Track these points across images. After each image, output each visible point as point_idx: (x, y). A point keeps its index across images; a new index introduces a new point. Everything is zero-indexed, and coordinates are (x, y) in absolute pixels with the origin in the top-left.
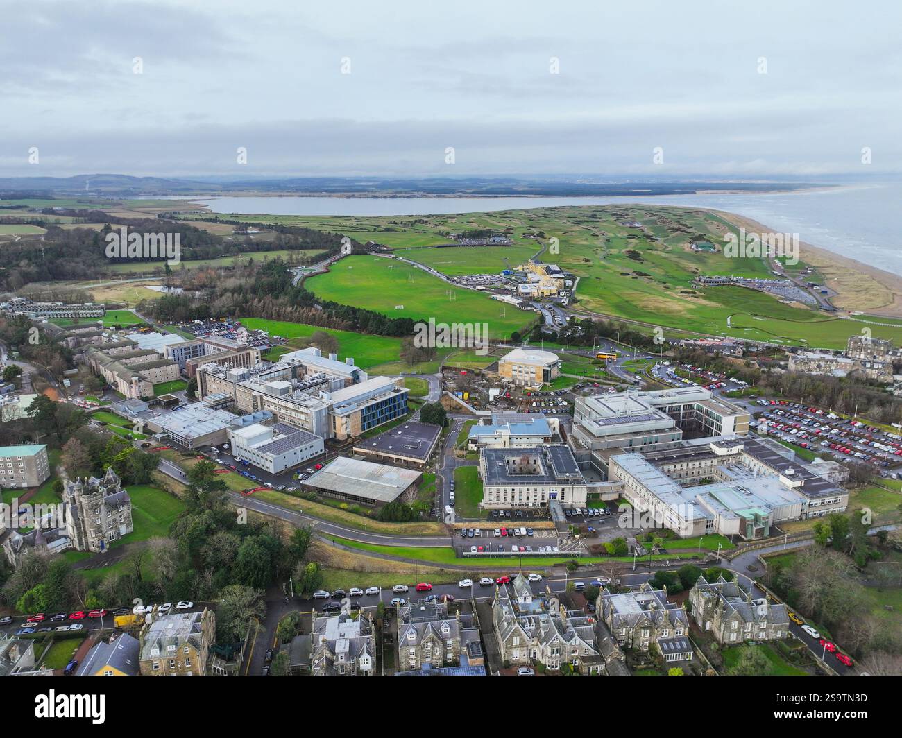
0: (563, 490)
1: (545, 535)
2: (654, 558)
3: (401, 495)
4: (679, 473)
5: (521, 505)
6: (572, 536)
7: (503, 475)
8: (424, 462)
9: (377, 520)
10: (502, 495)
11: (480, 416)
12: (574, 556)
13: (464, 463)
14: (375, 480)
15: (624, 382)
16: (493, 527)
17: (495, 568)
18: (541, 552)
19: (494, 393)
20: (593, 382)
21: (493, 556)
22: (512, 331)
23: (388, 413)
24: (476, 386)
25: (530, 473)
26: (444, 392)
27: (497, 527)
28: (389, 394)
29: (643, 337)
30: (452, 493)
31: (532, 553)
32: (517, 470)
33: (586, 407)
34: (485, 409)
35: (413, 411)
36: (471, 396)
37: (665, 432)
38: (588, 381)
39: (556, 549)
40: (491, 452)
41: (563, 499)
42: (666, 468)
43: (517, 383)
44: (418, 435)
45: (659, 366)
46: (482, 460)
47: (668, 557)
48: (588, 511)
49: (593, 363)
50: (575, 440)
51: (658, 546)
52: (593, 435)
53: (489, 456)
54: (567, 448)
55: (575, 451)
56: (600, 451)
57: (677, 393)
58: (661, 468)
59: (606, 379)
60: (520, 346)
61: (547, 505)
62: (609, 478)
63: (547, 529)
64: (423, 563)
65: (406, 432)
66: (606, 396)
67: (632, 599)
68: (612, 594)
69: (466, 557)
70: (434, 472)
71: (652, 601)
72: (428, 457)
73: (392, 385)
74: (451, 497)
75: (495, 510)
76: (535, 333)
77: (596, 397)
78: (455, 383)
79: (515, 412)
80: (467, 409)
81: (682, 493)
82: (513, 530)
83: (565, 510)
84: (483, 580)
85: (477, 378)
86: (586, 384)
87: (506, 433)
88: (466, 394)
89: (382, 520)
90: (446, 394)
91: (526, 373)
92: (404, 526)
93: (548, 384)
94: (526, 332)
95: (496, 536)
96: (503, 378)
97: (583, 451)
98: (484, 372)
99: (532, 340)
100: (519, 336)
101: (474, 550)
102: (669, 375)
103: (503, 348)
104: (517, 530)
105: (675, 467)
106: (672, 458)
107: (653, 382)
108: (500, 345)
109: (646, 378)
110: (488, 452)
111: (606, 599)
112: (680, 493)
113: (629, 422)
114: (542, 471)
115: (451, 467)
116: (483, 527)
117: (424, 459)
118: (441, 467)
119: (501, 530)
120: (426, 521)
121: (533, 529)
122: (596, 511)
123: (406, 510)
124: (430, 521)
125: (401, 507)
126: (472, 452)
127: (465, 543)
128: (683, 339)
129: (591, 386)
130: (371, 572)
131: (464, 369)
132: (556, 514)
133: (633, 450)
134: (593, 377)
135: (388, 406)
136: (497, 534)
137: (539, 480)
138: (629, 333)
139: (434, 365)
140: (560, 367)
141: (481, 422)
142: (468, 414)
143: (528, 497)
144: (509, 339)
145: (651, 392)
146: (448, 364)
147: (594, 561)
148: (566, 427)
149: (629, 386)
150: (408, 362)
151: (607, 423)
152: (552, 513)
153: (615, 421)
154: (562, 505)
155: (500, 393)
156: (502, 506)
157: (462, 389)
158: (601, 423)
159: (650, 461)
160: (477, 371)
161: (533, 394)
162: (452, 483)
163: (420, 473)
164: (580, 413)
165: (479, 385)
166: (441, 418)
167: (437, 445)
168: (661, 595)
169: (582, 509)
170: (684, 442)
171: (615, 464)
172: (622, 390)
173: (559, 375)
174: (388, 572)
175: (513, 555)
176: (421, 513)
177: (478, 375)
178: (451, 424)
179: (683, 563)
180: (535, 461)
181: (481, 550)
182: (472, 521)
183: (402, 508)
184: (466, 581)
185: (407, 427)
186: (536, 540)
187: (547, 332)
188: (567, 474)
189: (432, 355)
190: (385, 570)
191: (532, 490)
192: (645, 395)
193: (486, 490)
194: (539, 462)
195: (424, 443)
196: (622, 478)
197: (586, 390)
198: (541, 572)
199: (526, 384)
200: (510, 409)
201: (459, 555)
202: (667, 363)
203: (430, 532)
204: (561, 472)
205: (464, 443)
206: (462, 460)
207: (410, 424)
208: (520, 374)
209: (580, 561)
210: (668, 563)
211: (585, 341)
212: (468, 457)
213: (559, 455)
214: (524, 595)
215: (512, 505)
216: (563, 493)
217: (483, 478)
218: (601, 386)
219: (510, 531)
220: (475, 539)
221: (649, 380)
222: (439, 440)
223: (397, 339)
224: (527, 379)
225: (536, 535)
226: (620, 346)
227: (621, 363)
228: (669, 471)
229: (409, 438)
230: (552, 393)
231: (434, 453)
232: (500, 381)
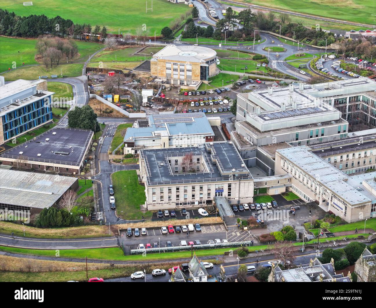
0: (230, 186)
1: (213, 230)
2: (321, 240)
3: (58, 201)
4: (344, 163)
5: (185, 204)
6: (241, 228)
7: (166, 174)
8: (78, 168)
9: (35, 226)
10: (166, 195)
11: (134, 120)
12: (244, 245)
13: (121, 167)
14: (27, 188)
15: (288, 77)
16: (159, 226)
17: (166, 260)
18: (211, 244)
19: (147, 93)
20: (254, 79)
21: (162, 251)
22: (161, 27)
23: (32, 120)
24: (127, 88)
25: (194, 171)
26: (91, 95)
27: (164, 225)
28: (31, 98)
29: (306, 29)
30: (112, 197)
31: (202, 246)
32: (180, 169)
33: (249, 103)
34: (139, 111)
35: (58, 117)
36: (122, 98)
37: (332, 124)
38: (249, 78)
39: (225, 241)
40: (151, 153)
41: (229, 195)
42: (333, 159)
43: (172, 82)
44: (67, 141)
45: (323, 60)
46: (142, 163)
47: (335, 239)
48: (256, 206)
49: (254, 59)
50: (239, 137)
51: (325, 230)
52: (259, 131)
53: (149, 157)
54: (231, 145)
55: (239, 148)
56: (266, 146)
57: (343, 85)
58: (327, 159)
59: (269, 75)
60: (172, 43)
61: (213, 202)
62: (275, 173)
63: (215, 224)
64: (92, 261)
65: (54, 139)
66: (270, 90)
67: (302, 273)
68: (282, 270)
69: (135, 254)
70: (90, 178)
71: (321, 273)
72: (81, 164)
73: (34, 88)
74: (111, 201)
75: (160, 211)
76: (188, 28)
77: (260, 92)
78: (103, 85)
79: (172, 112)
80: (118, 112)
81: (348, 181)
82: (181, 227)
83: (232, 206)
84: (155, 271)
85: (127, 79)
86: (248, 81)
87: (165, 133)
88: (117, 97)
89: (40, 226)
90: (94, 98)
91: (182, 71)
92: (65, 230)
93: (206, 82)
94: (177, 27)
95: (163, 234)
96: (156, 78)
97: (248, 148)
98: (134, 72)
99: (185, 36)
100: (171, 31)
101: (141, 248)
102: (335, 69)
103: (153, 46)
104: (185, 227)
105: (341, 157)
106: (338, 149)
107: (318, 76)
108: (150, 43)
109: (310, 73)
110: (148, 153)
111: (277, 275)
112: (346, 181)
113: (294, 116)
114: (206, 168)
115: (108, 173)
116: (148, 226)
117: (78, 165)
118: (97, 172)
119: (167, 228)
120: (87, 224)
121: (201, 225)
122: (264, 204)
123: (65, 215)
124: (93, 225)
125: (60, 212)
126: (129, 156)
127: (133, 242)
128: (349, 30)
129: (252, 83)
130: (39, 272)
131: (112, 70)
132: (224, 210)
133: (299, 144)
134: (254, 74)
135: (31, 112)
136: (164, 232)
137: (205, 177)
138: (291, 26)
139: (76, 66)
140: (218, 63)
141: (136, 125)
142: (121, 118)
143: (193, 196)
144: (160, 35)
145: (317, 85)
146: (92, 65)
147: (263, 248)
148: (228, 126)
149: (294, 81)
150: (47, 65)
151: (272, 117)
152: (219, 209)
153: (279, 115)
154: (229, 201)
155: (154, 94)
156: (166, 206)
157: (111, 91)
158: (267, 118)
159: (316, 153)
160: (126, 72)
161: (190, 94)
162: (111, 187)
163: (75, 179)
164: (243, 110)
165: (130, 87)
166: (92, 122)
167: (90, 151)
168: (329, 268)
169: (249, 204)
170: (350, 135)
171: (282, 157)
172: (287, 85)
173: (218, 72)
174: (56, 271)
175: (182, 249)
176: (82, 217)
177: (127, 75)
178: (103, 129)
179: (349, 243)
180: (198, 160)
181: (149, 247)
182: (137, 222)
183: (62, 213)
184: (138, 273)
185: (54, 133)
186: (205, 234)
187: (202, 26)
188: (234, 170)
189: (72, 56)
190: (53, 269)
191: (197, 188)
192: (310, 88)
193: (148, 191)
194: (203, 160)
195: (75, 149)
196: (289, 171)
197: (247, 87)
198: (213, 260)
199: (182, 84)
200: (167, 111)
201: (127, 253)
202: (332, 57)
203: (93, 234)
204: (226, 168)
205: (119, 147)
206: (119, 164)
207: (57, 130)
208: (175, 72)
209: (251, 249)
210: (334, 243)
211: (244, 35)
212: (125, 161)
213: (224, 152)
214: (199, 275)
215: (177, 204)
216: (230, 189)
217: (145, 180)
218: (263, 82)
219: (177, 228)
220: (141, 238)
221: (314, 74)
222: (91, 146)
223: (30, 40)
224: (182, 78)
225: (204, 230)
226: (281, 40)
227: (284, 58)
228: (336, 162)
229: (58, 145)
230: (211, 92)
231: (88, 160)
232: (153, 81)
